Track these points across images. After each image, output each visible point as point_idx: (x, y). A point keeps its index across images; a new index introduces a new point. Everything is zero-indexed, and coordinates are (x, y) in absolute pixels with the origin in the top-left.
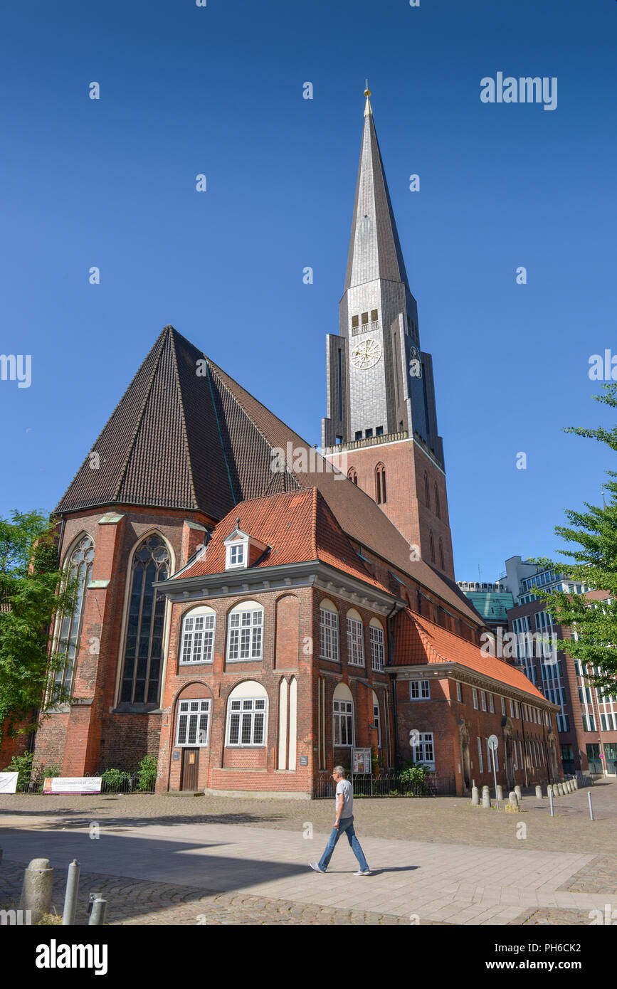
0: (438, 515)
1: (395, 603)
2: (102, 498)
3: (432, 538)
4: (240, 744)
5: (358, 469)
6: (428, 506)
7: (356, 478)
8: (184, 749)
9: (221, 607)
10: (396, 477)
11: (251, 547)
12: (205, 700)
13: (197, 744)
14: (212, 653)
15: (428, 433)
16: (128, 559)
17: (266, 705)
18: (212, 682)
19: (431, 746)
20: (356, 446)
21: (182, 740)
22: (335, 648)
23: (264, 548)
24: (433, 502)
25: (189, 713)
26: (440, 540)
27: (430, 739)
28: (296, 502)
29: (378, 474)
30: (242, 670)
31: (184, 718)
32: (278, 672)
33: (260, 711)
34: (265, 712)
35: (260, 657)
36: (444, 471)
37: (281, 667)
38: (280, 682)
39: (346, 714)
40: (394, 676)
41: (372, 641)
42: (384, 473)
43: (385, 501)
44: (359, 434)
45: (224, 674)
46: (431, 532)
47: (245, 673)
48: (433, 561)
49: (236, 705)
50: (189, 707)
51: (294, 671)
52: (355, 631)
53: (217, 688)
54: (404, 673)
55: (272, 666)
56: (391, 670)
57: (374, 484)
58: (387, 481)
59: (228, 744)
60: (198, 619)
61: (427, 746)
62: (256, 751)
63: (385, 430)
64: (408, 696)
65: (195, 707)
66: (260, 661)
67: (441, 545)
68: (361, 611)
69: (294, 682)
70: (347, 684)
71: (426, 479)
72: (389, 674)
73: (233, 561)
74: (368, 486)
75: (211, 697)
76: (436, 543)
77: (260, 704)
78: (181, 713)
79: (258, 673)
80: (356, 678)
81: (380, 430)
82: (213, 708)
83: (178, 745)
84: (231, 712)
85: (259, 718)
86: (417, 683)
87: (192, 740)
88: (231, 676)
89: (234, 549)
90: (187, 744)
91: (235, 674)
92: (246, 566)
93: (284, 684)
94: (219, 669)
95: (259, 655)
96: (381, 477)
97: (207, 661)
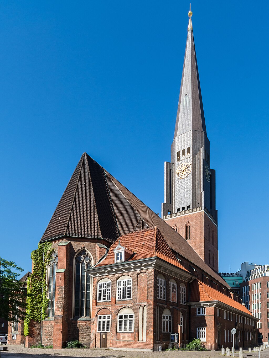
0: (213, 244)
1: (192, 277)
2: (59, 235)
3: (209, 254)
4: (123, 331)
5: (178, 225)
6: (209, 240)
7: (177, 229)
8: (101, 333)
9: (113, 279)
10: (195, 228)
11: (126, 253)
12: (108, 315)
13: (106, 331)
14: (110, 297)
15: (211, 208)
16: (73, 260)
17: (134, 317)
18: (111, 308)
19: (204, 333)
20: (177, 215)
21: (100, 330)
22: (164, 295)
23: (132, 254)
24: (211, 239)
25: (102, 320)
26: (213, 255)
27: (204, 330)
28: (147, 233)
29: (187, 227)
30: (123, 304)
31: (100, 322)
32: (139, 304)
33: (131, 319)
34: (133, 319)
35: (131, 298)
36: (217, 226)
37: (140, 302)
38: (140, 308)
39: (168, 320)
40: (190, 306)
41: (181, 292)
42: (189, 227)
43: (189, 239)
44: (179, 210)
45: (116, 305)
46: (209, 252)
47: (124, 305)
48: (210, 263)
49: (121, 317)
50: (102, 318)
51: (146, 303)
52: (173, 288)
53: (113, 310)
54: (194, 305)
55: (136, 302)
56: (188, 304)
57: (185, 231)
58: (191, 230)
59: (118, 331)
60: (104, 284)
61: (203, 332)
62: (130, 334)
63: (191, 207)
64: (196, 314)
65: (104, 317)
66: (131, 300)
67: (213, 257)
68: (176, 280)
69: (145, 308)
70: (169, 309)
71: (209, 229)
72: (188, 305)
73: (118, 259)
74: (182, 233)
75: (111, 313)
76: (211, 256)
77: (131, 317)
78: (98, 320)
79: (130, 305)
80: (173, 307)
81: (188, 207)
82: (112, 318)
83: (98, 331)
84: (119, 319)
85: (131, 322)
86: (200, 309)
87: (104, 330)
88: (119, 306)
89: (118, 254)
90: (102, 332)
92: (123, 261)
93: (141, 308)
94: (113, 303)
95: (130, 297)
96: (188, 229)
97: (108, 300)
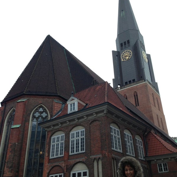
0: (159, 110)
3: (158, 118)
5: (127, 95)
7: (127, 98)
14: (63, 153)
15: (152, 81)
17: (88, 174)
18: (63, 165)
22: (119, 145)
26: (161, 119)
29: (135, 96)
32: (93, 157)
35: (84, 151)
41: (138, 145)
42: (137, 95)
43: (138, 105)
44: (126, 83)
45: (69, 161)
46: (157, 116)
48: (159, 126)
52: (128, 139)
54: (154, 160)
56: (148, 159)
57: (134, 99)
67: (162, 121)
71: (153, 96)
74: (131, 100)
76: (160, 120)
77: (85, 174)
79: (83, 158)
81: (134, 80)
88: (72, 162)
91: (73, 160)
94: (66, 159)
97: (61, 156)
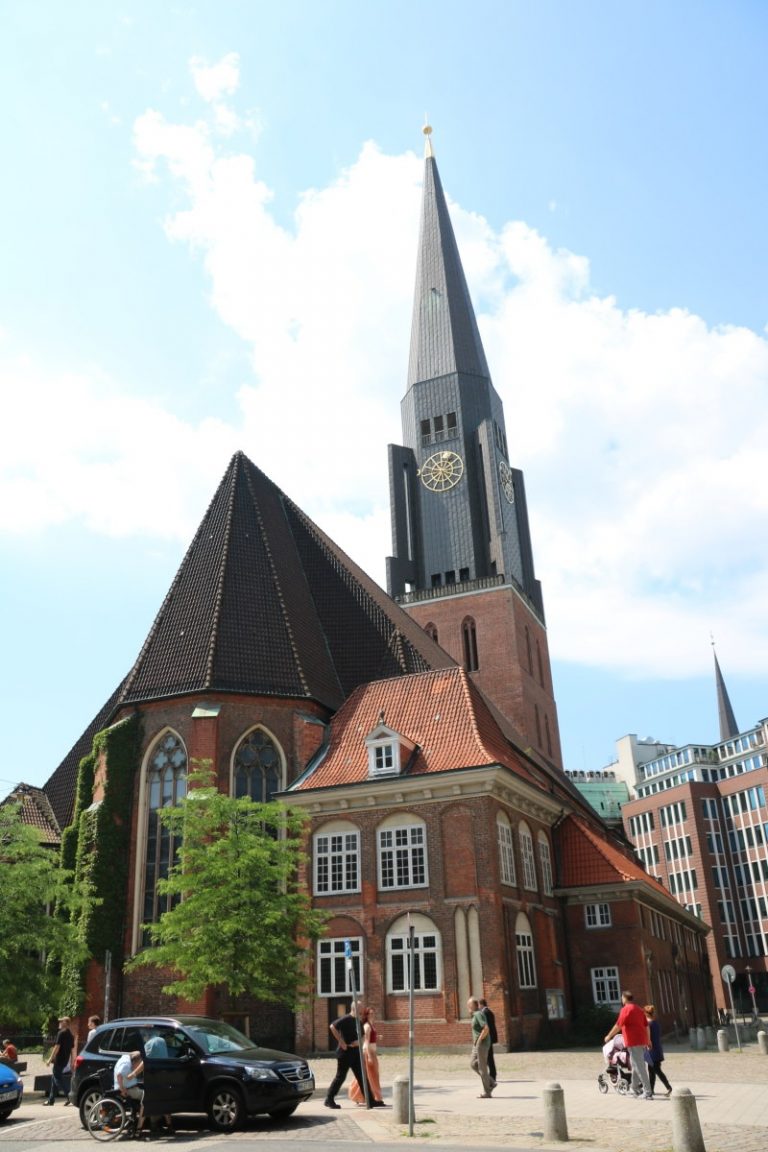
1: (562, 811)
8: (330, 1000)
9: (366, 823)
11: (403, 748)
12: (354, 939)
13: (347, 993)
14: (358, 880)
16: (229, 761)
17: (438, 942)
18: (362, 916)
21: (326, 988)
22: (512, 870)
23: (411, 747)
25: (333, 955)
30: (402, 901)
31: (326, 963)
33: (430, 950)
34: (437, 950)
35: (426, 884)
37: (454, 896)
38: (454, 914)
39: (527, 948)
40: (565, 899)
41: (541, 858)
43: (477, 668)
45: (378, 906)
46: (536, 708)
47: (406, 904)
48: (540, 745)
49: (397, 944)
50: (333, 948)
51: (472, 900)
52: (526, 847)
53: (370, 923)
54: (576, 896)
55: (442, 895)
56: (560, 892)
57: (460, 645)
59: (390, 989)
60: (334, 839)
62: (429, 998)
64: (584, 923)
65: (340, 947)
66: (427, 888)
68: (529, 822)
69: (474, 914)
70: (525, 912)
72: (559, 897)
73: (379, 764)
74: (453, 648)
75: (363, 933)
77: (429, 942)
78: (321, 955)
79: (424, 905)
80: (532, 905)
82: (366, 948)
83: (320, 994)
84: (390, 952)
85: (430, 959)
86: (593, 908)
87: (340, 987)
88: (387, 908)
89: (379, 750)
90: (334, 994)
91: (393, 906)
92: (398, 770)
93: (459, 916)
94: (369, 901)
95: (422, 880)
97: (352, 891)
